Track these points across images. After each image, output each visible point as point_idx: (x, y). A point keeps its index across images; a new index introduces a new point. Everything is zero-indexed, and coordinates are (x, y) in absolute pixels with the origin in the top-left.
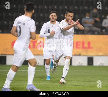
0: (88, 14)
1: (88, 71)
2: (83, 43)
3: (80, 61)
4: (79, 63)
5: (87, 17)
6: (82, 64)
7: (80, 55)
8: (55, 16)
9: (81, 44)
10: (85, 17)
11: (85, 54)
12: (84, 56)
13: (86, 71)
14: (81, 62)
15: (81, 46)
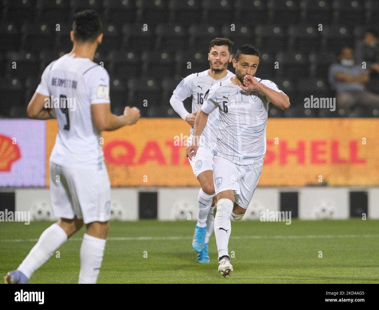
0: (347, 51)
1: (353, 236)
2: (335, 146)
3: (324, 205)
4: (324, 210)
5: (346, 62)
6: (332, 213)
7: (324, 185)
8: (223, 54)
9: (328, 148)
10: (339, 62)
11: (341, 180)
12: (337, 186)
13: (346, 236)
14: (329, 209)
15: (327, 156)
